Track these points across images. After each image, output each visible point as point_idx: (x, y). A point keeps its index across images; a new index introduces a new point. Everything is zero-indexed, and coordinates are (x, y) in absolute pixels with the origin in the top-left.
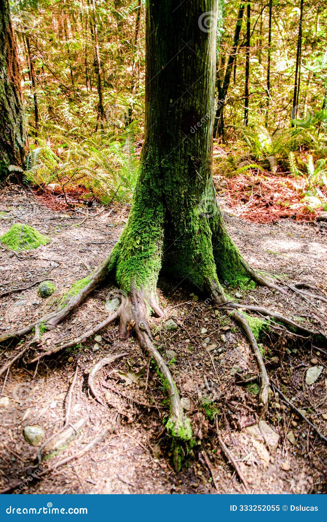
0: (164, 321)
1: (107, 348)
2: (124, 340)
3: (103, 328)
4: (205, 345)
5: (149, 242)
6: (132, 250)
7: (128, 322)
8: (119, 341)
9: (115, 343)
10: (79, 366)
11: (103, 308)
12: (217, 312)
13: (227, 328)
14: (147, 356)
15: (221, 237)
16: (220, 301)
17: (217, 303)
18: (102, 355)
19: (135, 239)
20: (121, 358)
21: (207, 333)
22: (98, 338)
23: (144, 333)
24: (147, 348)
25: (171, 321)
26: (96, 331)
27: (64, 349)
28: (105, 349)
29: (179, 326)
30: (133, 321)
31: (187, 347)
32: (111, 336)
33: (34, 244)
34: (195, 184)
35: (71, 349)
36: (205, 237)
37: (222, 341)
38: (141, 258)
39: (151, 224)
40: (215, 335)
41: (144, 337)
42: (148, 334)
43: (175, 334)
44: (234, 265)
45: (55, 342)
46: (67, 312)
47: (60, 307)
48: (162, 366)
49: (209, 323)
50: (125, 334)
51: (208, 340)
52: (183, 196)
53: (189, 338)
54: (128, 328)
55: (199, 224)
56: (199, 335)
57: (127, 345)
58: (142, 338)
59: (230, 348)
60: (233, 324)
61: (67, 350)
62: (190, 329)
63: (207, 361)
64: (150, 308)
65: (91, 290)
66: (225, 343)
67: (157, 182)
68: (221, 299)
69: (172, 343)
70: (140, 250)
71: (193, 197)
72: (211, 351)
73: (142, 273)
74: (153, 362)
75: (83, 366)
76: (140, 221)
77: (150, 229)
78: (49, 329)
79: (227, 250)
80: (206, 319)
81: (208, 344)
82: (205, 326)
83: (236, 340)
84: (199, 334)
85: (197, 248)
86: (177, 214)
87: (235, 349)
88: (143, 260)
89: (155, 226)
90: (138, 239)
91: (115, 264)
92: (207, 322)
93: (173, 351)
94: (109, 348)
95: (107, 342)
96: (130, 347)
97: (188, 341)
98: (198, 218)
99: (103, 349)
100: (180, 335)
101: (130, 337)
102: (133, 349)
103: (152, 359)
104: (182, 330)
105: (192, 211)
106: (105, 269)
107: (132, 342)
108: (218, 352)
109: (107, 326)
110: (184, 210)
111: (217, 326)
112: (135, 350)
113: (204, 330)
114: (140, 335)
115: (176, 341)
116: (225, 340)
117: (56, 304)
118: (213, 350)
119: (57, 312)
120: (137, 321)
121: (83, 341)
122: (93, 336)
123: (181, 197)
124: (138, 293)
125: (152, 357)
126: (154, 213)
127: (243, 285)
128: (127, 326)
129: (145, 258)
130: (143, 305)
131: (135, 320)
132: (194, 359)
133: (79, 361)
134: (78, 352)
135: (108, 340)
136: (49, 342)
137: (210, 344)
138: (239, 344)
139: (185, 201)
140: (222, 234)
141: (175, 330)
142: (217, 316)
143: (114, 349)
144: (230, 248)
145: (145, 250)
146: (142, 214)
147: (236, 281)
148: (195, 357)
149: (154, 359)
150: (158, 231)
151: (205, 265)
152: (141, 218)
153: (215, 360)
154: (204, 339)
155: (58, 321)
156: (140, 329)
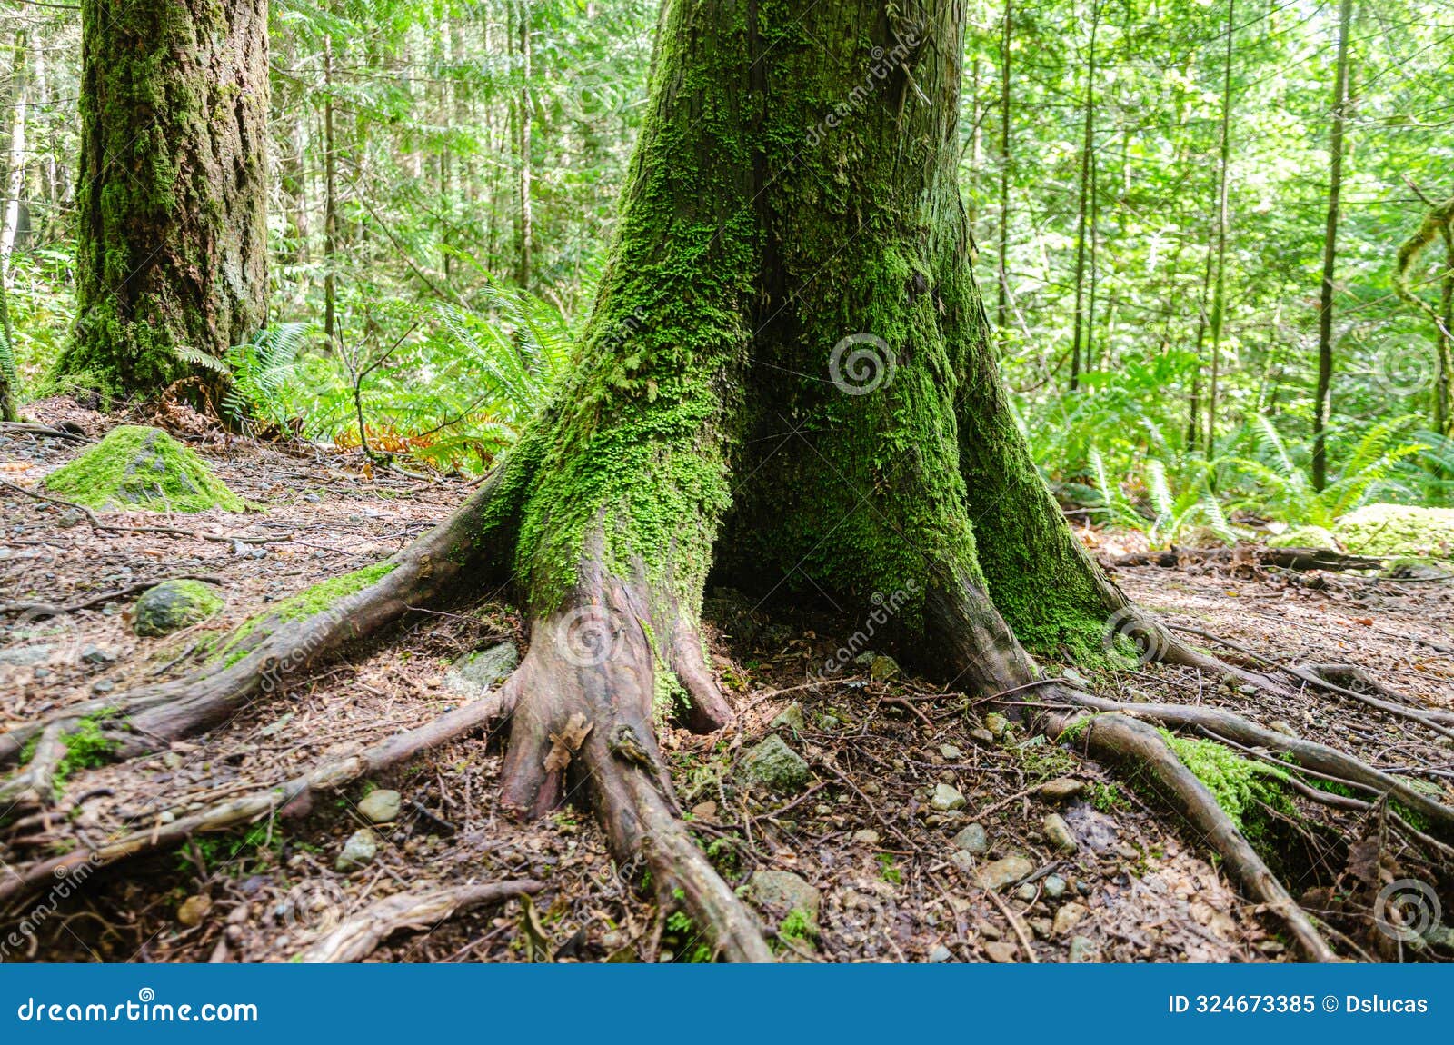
0: (736, 743)
1: (424, 850)
2: (520, 820)
3: (417, 755)
4: (964, 859)
5: (681, 369)
6: (603, 403)
7: (556, 728)
8: (492, 821)
9: (469, 834)
10: (232, 944)
11: (436, 680)
12: (999, 722)
13: (1066, 785)
14: (647, 895)
15: (989, 419)
16: (1007, 674)
17: (995, 684)
18: (386, 884)
19: (620, 353)
20: (494, 904)
21: (965, 808)
22: (380, 803)
23: (638, 773)
24: (648, 843)
25: (776, 740)
26: (374, 764)
27: (172, 843)
28: (411, 858)
29: (817, 767)
30: (579, 718)
31: (867, 862)
32: (458, 797)
33: (187, 499)
34: (894, 136)
35: (210, 847)
36: (928, 381)
37: (1052, 845)
38: (643, 438)
39: (700, 287)
40: (1010, 815)
41: (634, 798)
42: (656, 783)
43: (795, 800)
44: (1045, 555)
45: (130, 810)
46: (243, 681)
47: (213, 663)
48: (735, 938)
49: (965, 764)
50: (535, 791)
51: (974, 836)
52: (842, 178)
53: (874, 823)
54: (551, 759)
55: (905, 321)
56: (922, 815)
57: (536, 844)
58: (622, 803)
59: (1107, 878)
60: (1091, 771)
61: (185, 853)
62: (872, 786)
63: (991, 938)
64: (672, 677)
65: (390, 608)
66: (1074, 853)
67: (735, 106)
68: (1012, 664)
69: (782, 838)
70: (642, 402)
71: (884, 195)
72: (1005, 889)
73: (642, 505)
74: (681, 922)
75: (256, 940)
76: (649, 274)
77: (692, 308)
78: (121, 750)
79: (1013, 479)
80: (949, 751)
81: (979, 856)
82: (950, 775)
83: (1133, 843)
84: (924, 808)
85: (896, 424)
86: (811, 264)
87: (1137, 885)
88: (653, 445)
89: (713, 298)
90: (634, 350)
91: (519, 497)
92: (955, 760)
93: (792, 876)
94: (435, 853)
95: (426, 826)
96: (553, 852)
97: (868, 836)
98: (902, 294)
99: (397, 856)
100: (822, 809)
101: (559, 803)
102: (567, 861)
103: (680, 905)
104: (833, 790)
105: (880, 258)
106: (468, 523)
107: (564, 827)
108: (1045, 897)
109: (440, 747)
110: (844, 252)
111: (1010, 777)
112: (578, 866)
113: (945, 796)
114: (612, 787)
115: (803, 837)
116: (1070, 839)
117: (199, 655)
118: (1015, 884)
119: (189, 683)
120: (603, 719)
121: (290, 808)
122: (354, 787)
123: (836, 186)
124: (618, 593)
125: (677, 893)
126: (716, 243)
127: (1086, 651)
128: (547, 745)
129: (661, 437)
130: (639, 651)
131: (592, 714)
132: (916, 923)
133: (240, 913)
134: (249, 866)
135: (438, 815)
136: (91, 811)
137: (993, 857)
138: (1150, 862)
139: (851, 205)
140: (993, 404)
141: (798, 785)
142: (1000, 738)
143: (463, 856)
144: (1023, 476)
145: (666, 403)
146: (659, 248)
147: (1054, 630)
148: (922, 915)
149: (688, 904)
150: (726, 325)
151: (933, 504)
152: (653, 262)
153: (1037, 935)
154: (953, 831)
155: (186, 721)
156: (617, 755)
